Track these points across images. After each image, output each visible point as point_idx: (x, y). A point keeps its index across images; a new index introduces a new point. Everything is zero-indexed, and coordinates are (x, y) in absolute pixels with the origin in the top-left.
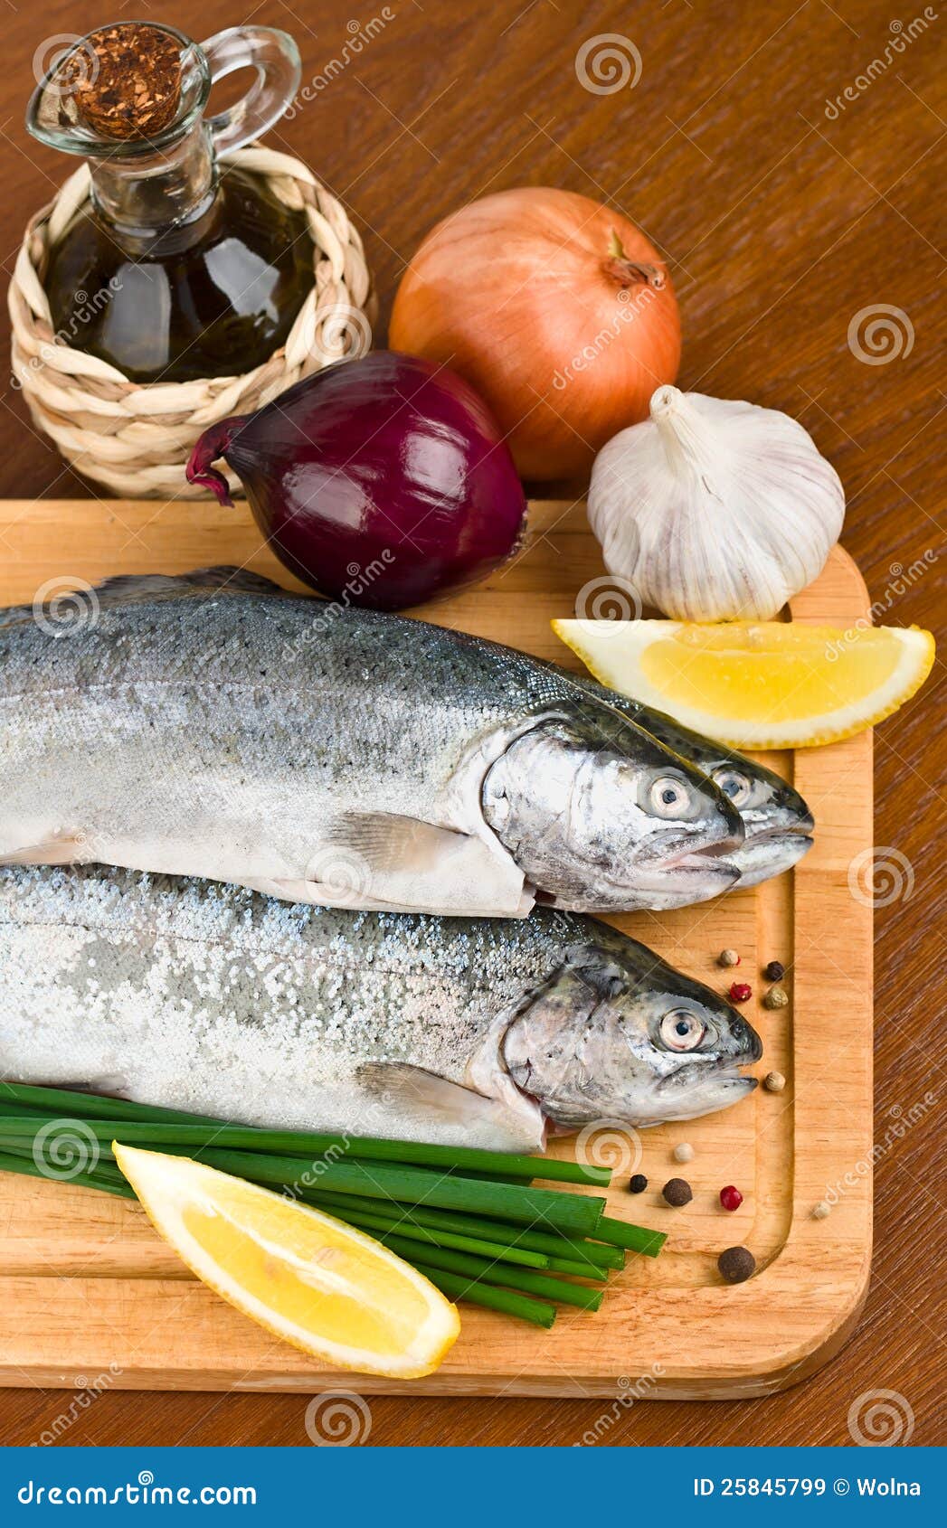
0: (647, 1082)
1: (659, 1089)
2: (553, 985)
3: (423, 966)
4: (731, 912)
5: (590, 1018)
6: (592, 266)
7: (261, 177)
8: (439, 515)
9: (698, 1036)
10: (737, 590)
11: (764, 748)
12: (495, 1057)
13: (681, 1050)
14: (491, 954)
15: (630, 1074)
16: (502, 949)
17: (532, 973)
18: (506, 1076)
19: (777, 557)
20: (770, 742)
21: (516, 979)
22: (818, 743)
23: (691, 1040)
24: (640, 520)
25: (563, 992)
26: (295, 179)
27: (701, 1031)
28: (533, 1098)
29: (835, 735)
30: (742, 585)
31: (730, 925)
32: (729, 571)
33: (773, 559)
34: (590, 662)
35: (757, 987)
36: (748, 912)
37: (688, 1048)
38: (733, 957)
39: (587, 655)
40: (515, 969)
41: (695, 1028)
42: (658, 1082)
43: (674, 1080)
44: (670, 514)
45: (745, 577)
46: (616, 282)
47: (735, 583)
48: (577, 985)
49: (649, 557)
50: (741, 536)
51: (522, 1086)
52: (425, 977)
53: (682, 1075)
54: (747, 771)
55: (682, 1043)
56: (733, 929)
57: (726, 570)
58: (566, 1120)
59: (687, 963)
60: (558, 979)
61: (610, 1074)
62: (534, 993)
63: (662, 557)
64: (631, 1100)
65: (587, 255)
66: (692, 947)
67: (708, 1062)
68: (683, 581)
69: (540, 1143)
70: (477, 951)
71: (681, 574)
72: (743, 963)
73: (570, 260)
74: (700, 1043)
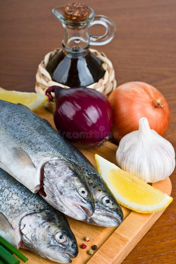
0: (46, 243)
1: (48, 247)
2: (40, 212)
3: (18, 194)
4: (95, 232)
5: (43, 223)
6: (151, 100)
7: (102, 62)
8: (85, 120)
9: (64, 241)
10: (137, 169)
11: (125, 206)
12: (19, 220)
13: (58, 241)
14: (32, 199)
15: (43, 240)
16: (35, 199)
17: (38, 207)
18: (19, 226)
19: (149, 166)
20: (127, 206)
21: (34, 206)
22: (137, 211)
23: (62, 241)
24: (126, 144)
25: (41, 215)
26: (108, 65)
27: (65, 240)
28: (22, 234)
29: (142, 211)
30: (139, 168)
31: (92, 234)
32: (138, 163)
33: (148, 166)
34: (99, 167)
35: (88, 248)
36: (98, 234)
37: (59, 242)
38: (88, 239)
39: (98, 165)
40: (35, 204)
41: (64, 239)
42: (49, 245)
43: (52, 247)
44: (132, 145)
45: (140, 166)
46: (154, 105)
47: (138, 166)
48: (45, 215)
49: (123, 153)
50: (144, 157)
51: (21, 229)
52: (17, 196)
53: (55, 247)
54: (114, 201)
55: (59, 240)
56: (92, 235)
57: (137, 162)
58: (25, 243)
59: (78, 236)
60: (42, 211)
61: (39, 237)
62: (36, 211)
63: (126, 153)
64: (41, 246)
65: (151, 98)
66: (81, 233)
67: (62, 248)
68: (127, 160)
69: (17, 245)
70: (30, 196)
71: (127, 158)
72: (89, 242)
73: (147, 97)
74: (63, 243)
